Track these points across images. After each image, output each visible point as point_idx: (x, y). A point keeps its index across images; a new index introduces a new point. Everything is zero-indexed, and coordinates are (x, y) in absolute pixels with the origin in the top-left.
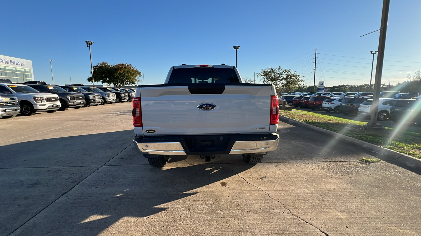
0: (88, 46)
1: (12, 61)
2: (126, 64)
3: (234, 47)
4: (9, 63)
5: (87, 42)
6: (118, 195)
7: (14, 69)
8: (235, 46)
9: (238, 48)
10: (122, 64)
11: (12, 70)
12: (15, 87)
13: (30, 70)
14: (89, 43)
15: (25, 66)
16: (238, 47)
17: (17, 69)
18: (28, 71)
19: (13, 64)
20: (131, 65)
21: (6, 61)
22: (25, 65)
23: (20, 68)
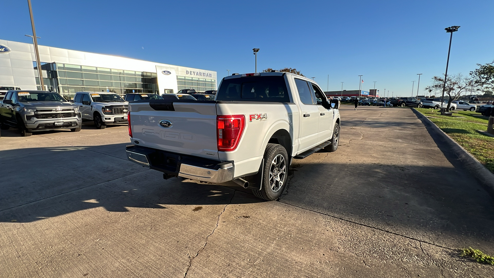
0: (254, 54)
1: (204, 73)
2: (291, 69)
3: (446, 29)
5: (253, 49)
6: (125, 192)
7: (204, 80)
8: (450, 28)
9: (455, 29)
10: (286, 69)
12: (181, 96)
13: (215, 80)
14: (255, 51)
15: (212, 77)
16: (455, 27)
17: (207, 80)
19: (204, 76)
20: (295, 69)
21: (200, 74)
23: (208, 79)
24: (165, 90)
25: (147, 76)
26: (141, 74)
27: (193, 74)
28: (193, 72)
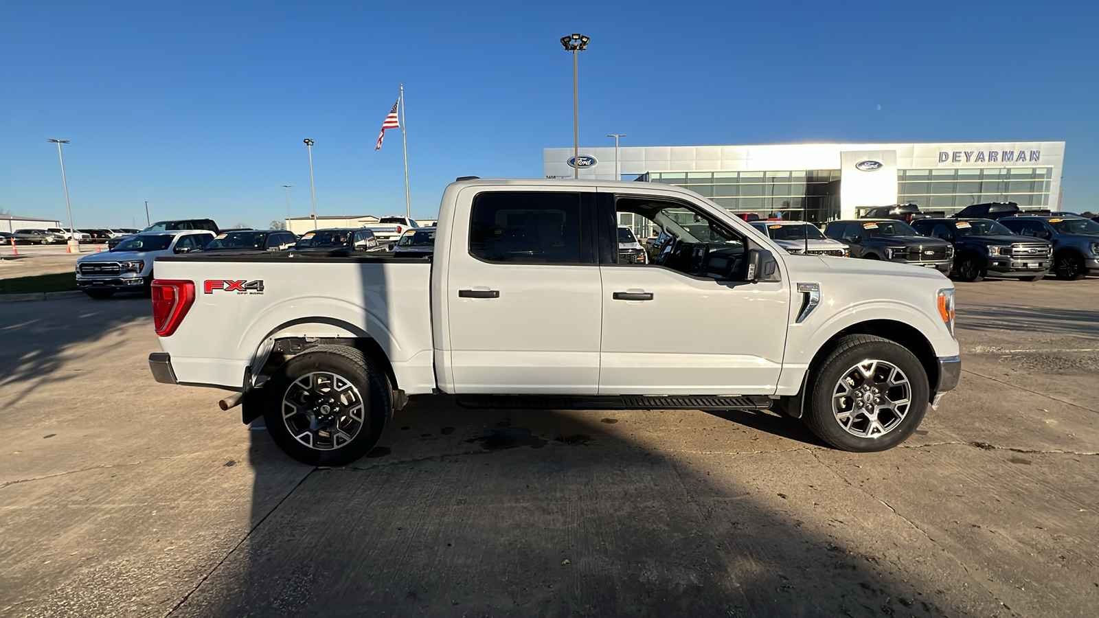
1: (1006, 152)
4: (998, 159)
7: (1004, 172)
11: (999, 176)
13: (1052, 170)
15: (1038, 161)
17: (1014, 172)
18: (1044, 172)
19: (1009, 159)
21: (993, 156)
22: (1040, 157)
23: (1023, 168)
24: (859, 209)
25: (818, 179)
26: (803, 175)
27: (963, 158)
28: (963, 154)
